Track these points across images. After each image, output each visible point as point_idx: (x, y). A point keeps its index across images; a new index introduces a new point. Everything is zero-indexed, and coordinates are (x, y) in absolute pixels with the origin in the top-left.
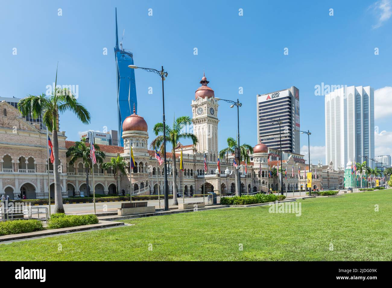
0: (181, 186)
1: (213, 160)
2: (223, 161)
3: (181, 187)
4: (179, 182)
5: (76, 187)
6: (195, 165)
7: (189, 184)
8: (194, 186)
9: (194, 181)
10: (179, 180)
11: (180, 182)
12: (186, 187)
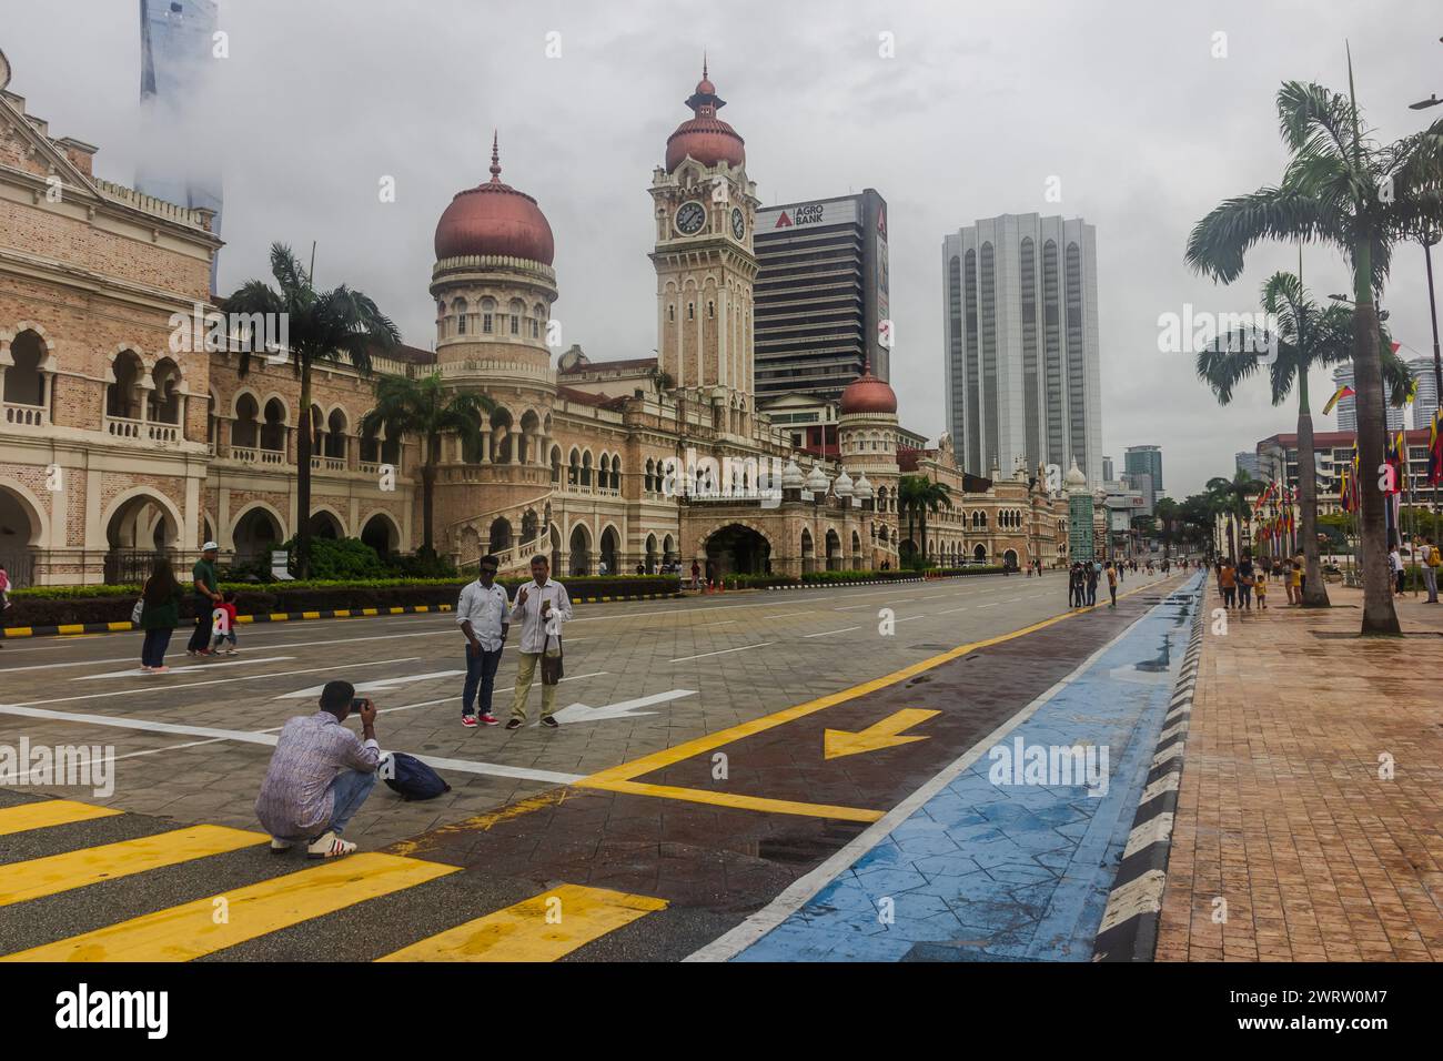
0: (634, 536)
1: (737, 427)
2: (763, 438)
3: (630, 542)
4: (625, 519)
5: (217, 523)
6: (680, 444)
7: (661, 531)
8: (675, 538)
9: (676, 515)
10: (625, 512)
11: (629, 517)
12: (650, 542)
